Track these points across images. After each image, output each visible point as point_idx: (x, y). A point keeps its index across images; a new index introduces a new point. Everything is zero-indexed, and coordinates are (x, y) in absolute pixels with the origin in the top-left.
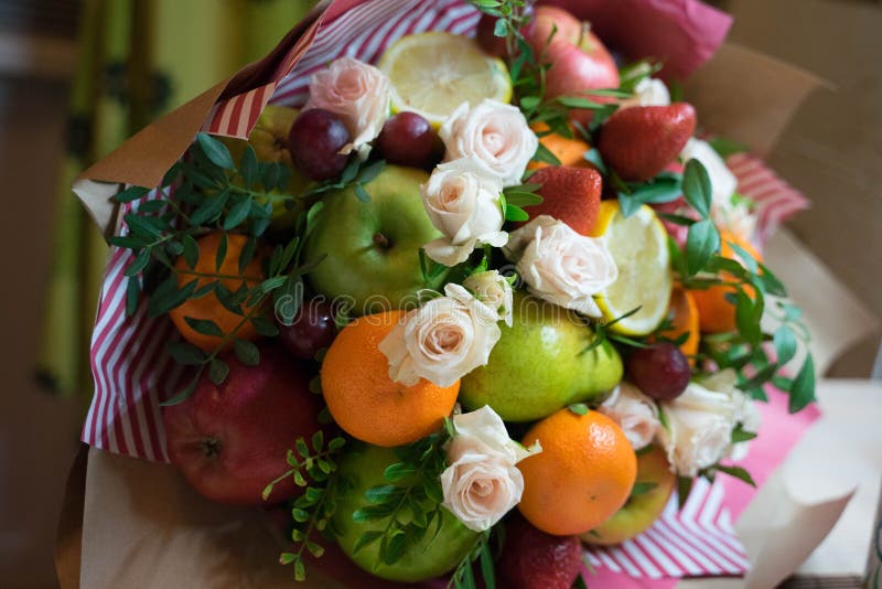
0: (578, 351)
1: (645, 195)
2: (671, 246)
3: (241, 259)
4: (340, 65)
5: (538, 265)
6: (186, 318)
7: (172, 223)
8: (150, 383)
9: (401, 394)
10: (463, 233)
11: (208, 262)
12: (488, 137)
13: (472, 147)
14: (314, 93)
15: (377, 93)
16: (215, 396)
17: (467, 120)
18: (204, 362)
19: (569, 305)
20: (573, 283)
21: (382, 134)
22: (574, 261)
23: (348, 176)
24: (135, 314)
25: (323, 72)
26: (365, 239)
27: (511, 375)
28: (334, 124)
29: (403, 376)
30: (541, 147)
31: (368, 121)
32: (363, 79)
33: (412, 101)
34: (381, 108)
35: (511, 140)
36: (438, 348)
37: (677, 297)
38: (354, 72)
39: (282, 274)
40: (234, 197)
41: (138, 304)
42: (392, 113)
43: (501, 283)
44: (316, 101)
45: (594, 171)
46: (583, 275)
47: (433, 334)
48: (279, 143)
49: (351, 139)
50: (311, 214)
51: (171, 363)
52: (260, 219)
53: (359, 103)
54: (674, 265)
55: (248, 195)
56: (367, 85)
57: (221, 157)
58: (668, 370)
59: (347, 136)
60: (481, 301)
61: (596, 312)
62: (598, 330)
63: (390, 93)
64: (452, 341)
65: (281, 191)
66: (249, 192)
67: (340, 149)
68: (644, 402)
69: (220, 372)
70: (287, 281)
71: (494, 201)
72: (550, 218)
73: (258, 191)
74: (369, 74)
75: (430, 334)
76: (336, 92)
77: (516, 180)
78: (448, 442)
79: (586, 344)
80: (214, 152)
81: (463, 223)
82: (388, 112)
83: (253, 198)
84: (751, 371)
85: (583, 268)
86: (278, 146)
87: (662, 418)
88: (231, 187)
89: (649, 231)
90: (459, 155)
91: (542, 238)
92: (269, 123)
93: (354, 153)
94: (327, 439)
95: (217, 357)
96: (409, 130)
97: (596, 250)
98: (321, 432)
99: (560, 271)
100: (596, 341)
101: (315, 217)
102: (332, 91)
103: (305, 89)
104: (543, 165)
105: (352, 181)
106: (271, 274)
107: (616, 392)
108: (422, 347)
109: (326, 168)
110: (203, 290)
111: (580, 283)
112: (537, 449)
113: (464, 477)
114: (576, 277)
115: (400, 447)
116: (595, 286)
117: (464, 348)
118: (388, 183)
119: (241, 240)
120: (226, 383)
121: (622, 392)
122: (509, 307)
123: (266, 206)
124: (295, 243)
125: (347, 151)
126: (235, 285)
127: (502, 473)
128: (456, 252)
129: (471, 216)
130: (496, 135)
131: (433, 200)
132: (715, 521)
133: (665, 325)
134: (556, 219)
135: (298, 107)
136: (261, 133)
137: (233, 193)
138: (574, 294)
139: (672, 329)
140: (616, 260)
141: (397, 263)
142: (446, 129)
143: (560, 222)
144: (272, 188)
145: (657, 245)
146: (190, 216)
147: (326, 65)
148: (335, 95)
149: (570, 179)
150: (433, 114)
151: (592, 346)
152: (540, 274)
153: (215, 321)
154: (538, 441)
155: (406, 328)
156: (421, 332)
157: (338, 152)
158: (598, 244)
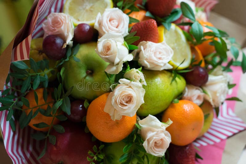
0: (170, 83)
1: (169, 20)
2: (184, 33)
3: (44, 97)
4: (50, 16)
5: (146, 59)
6: (34, 125)
7: (16, 94)
8: (31, 149)
9: (118, 123)
10: (117, 60)
11: (33, 103)
12: (112, 22)
13: (108, 28)
14: (46, 30)
15: (67, 22)
16: (55, 149)
17: (102, 19)
18: (46, 137)
19: (162, 69)
20: (160, 61)
21: (74, 35)
22: (158, 53)
23: (69, 54)
24: (16, 130)
25: (45, 21)
26: (83, 74)
27: (151, 100)
28: (57, 39)
29: (117, 117)
30: (130, 18)
31: (68, 33)
32: (60, 19)
33: (80, 20)
34: (71, 27)
35: (120, 20)
36: (125, 104)
37: (193, 49)
38: (56, 18)
39: (61, 98)
40: (33, 78)
41: (15, 125)
42: (75, 26)
43: (137, 72)
44: (47, 33)
45: (152, 20)
46: (163, 57)
47: (122, 100)
48: (40, 52)
49: (65, 42)
50: (61, 73)
51: (35, 141)
52: (45, 81)
53: (62, 28)
54: (188, 40)
55: (37, 75)
56: (63, 20)
57: (23, 66)
58: (201, 76)
59: (62, 41)
60: (133, 81)
61: (171, 67)
62: (173, 72)
63: (72, 20)
64: (129, 99)
65: (48, 69)
66: (37, 74)
67: (62, 46)
68: (197, 89)
69: (53, 139)
70: (63, 101)
71: (122, 45)
72: (144, 42)
73: (40, 72)
74: (62, 16)
75: (121, 100)
76: (53, 27)
77: (127, 33)
78: (139, 130)
79: (171, 78)
80: (19, 65)
81: (115, 58)
82: (73, 27)
83: (40, 75)
84: (225, 64)
85: (162, 54)
86: (40, 53)
87: (204, 92)
88: (30, 75)
89: (176, 32)
90: (104, 33)
91: (144, 49)
92: (34, 47)
93: (68, 46)
94: (98, 147)
95: (50, 134)
96: (83, 30)
97: (164, 47)
98: (95, 146)
99: (155, 59)
100: (174, 76)
101: (63, 73)
102: (51, 27)
103: (42, 29)
104: (133, 24)
105: (71, 56)
106: (56, 100)
107: (187, 89)
108: (120, 106)
109: (60, 55)
110: (35, 113)
111: (162, 60)
112: (170, 122)
113: (151, 142)
114: (160, 58)
115: (124, 139)
116: (168, 59)
117: (135, 100)
118: (84, 51)
119: (41, 90)
120: (56, 142)
121: (188, 88)
122: (143, 79)
123: (44, 76)
124: (60, 86)
125: (65, 46)
126: (46, 107)
127: (163, 135)
128: (117, 68)
129: (117, 54)
130: (114, 20)
131: (102, 53)
132: (228, 114)
133: (193, 60)
134: (146, 41)
135: (42, 36)
136: (33, 51)
137: (32, 76)
138: (162, 65)
139: (196, 61)
140: (170, 46)
141: (98, 78)
142: (96, 25)
143: (148, 41)
144: (44, 69)
145: (180, 35)
146: (20, 90)
147: (46, 18)
148: (53, 28)
149: (145, 26)
150: (89, 21)
151: (174, 79)
152: (148, 62)
153: (44, 122)
154: (169, 119)
155: (112, 102)
156: (117, 101)
157: (62, 48)
158: (163, 44)
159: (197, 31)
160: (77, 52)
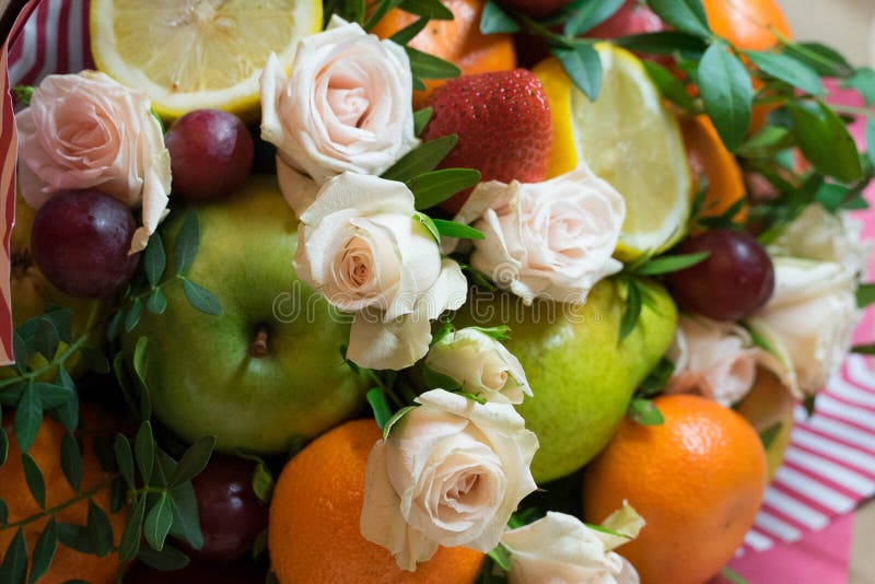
3: (65, 467)
13: (326, 137)
21: (174, 185)
22: (561, 229)
26: (231, 349)
29: (420, 555)
30: (413, 54)
32: (99, 112)
35: (373, 87)
36: (461, 509)
38: (78, 103)
46: (584, 242)
47: (446, 497)
48: (18, 262)
49: (136, 214)
52: (63, 405)
53: (119, 161)
56: (113, 118)
64: (474, 487)
66: (27, 376)
67: (128, 245)
76: (70, 152)
79: (618, 313)
87: (758, 341)
96: (212, 152)
101: (144, 359)
102: (59, 152)
107: (682, 343)
108: (437, 521)
112: (634, 521)
121: (687, 332)
125: (141, 243)
126: (80, 510)
141: (300, 363)
142: (273, 128)
143: (514, 182)
148: (71, 158)
154: (625, 503)
155: (402, 509)
156: (427, 505)
157: (130, 253)
158: (579, 177)
159: (723, 97)
160: (192, 256)
